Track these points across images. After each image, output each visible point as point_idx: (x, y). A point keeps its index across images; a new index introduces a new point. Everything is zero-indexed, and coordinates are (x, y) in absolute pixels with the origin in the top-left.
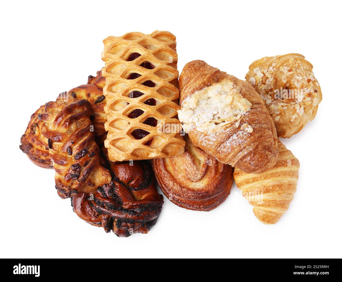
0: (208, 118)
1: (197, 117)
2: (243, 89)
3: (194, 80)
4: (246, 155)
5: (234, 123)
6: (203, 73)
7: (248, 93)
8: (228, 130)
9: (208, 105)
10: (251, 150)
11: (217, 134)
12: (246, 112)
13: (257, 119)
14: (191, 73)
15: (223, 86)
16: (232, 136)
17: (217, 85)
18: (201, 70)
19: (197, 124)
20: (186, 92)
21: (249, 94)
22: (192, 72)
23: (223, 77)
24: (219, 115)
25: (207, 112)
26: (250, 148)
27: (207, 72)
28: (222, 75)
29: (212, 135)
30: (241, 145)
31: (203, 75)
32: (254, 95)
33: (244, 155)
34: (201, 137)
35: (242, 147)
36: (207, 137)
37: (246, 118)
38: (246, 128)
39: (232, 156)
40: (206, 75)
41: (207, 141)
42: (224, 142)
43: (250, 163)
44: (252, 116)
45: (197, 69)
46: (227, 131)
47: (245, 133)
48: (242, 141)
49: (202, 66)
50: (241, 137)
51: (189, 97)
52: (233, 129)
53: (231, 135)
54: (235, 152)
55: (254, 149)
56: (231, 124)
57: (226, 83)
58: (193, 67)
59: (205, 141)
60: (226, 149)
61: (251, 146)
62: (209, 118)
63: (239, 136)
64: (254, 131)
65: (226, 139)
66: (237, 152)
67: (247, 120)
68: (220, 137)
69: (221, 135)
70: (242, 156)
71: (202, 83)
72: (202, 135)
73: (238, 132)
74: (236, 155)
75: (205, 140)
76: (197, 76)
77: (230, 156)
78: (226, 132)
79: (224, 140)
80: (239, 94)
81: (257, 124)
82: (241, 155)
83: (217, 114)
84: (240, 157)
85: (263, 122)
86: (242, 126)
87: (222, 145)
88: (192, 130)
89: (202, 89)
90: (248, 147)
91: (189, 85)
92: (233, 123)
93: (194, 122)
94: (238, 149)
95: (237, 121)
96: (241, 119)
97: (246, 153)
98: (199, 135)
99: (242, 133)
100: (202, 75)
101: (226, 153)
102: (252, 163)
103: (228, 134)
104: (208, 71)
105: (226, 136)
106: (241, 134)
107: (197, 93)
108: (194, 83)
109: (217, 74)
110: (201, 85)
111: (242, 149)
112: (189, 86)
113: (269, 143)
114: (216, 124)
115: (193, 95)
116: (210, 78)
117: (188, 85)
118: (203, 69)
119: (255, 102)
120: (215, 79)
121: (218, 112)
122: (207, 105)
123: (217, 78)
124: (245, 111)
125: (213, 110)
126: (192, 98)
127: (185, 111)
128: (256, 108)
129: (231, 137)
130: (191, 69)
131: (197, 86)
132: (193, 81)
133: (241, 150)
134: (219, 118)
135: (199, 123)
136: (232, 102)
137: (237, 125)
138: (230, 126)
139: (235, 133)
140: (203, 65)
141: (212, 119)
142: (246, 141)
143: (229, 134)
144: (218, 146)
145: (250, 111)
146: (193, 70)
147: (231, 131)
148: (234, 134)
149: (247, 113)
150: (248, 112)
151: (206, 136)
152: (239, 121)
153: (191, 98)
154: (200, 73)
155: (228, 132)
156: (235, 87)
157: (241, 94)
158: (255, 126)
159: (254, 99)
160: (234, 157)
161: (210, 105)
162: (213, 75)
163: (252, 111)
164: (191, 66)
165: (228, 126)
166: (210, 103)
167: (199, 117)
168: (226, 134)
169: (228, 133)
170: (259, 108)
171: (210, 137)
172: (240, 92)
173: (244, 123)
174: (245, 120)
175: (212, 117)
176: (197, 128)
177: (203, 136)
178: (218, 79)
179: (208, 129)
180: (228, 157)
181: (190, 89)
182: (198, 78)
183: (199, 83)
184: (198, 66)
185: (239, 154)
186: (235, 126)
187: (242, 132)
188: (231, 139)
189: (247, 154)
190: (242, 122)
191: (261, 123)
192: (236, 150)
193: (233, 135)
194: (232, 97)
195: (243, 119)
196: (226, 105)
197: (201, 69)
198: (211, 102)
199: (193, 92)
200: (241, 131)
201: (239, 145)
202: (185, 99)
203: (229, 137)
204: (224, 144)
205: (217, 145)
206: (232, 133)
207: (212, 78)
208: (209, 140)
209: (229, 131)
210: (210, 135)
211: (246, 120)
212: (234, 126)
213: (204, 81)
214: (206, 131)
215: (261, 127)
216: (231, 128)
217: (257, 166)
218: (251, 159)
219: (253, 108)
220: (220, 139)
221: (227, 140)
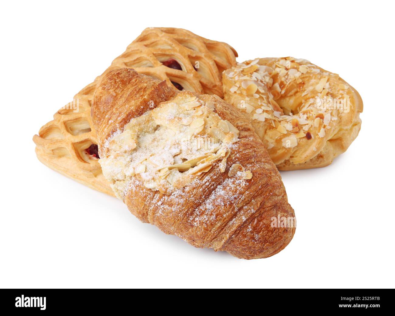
0: (164, 161)
1: (141, 163)
2: (218, 105)
3: (123, 99)
4: (245, 222)
5: (216, 165)
6: (139, 86)
7: (228, 112)
8: (207, 178)
9: (158, 142)
10: (253, 211)
11: (187, 189)
12: (233, 144)
13: (253, 155)
14: (116, 89)
15: (180, 105)
16: (214, 189)
17: (168, 104)
18: (134, 83)
19: (144, 175)
20: (111, 123)
21: (231, 113)
22: (118, 87)
23: (173, 94)
24: (183, 156)
25: (160, 152)
26: (250, 209)
27: (145, 85)
28: (171, 91)
29: (178, 192)
30: (234, 205)
31: (140, 89)
32: (237, 116)
33: (241, 222)
34: (154, 201)
35: (236, 210)
36: (166, 198)
37: (236, 154)
38: (238, 173)
39: (219, 227)
40: (145, 89)
41: (166, 207)
42: (200, 204)
43: (253, 238)
44: (245, 150)
45: (126, 81)
46: (205, 180)
47: (237, 182)
48: (236, 196)
49: (134, 76)
50: (233, 189)
51: (119, 131)
52: (215, 177)
53: (212, 187)
54: (224, 220)
55: (258, 210)
56: (211, 167)
57: (182, 99)
58: (118, 78)
59: (162, 207)
60: (205, 217)
61: (252, 204)
62: (166, 163)
63: (228, 188)
64: (253, 175)
65: (203, 196)
66: (227, 219)
67: (238, 158)
68: (192, 194)
69: (195, 191)
70: (237, 225)
71: (141, 103)
72: (155, 197)
73: (224, 181)
74: (226, 225)
75: (161, 204)
76: (129, 93)
77: (214, 228)
78: (204, 182)
79: (200, 198)
80: (214, 114)
81: (255, 164)
82: (235, 223)
83: (179, 154)
84: (234, 228)
85: (263, 160)
86: (231, 169)
87: (196, 210)
88: (134, 189)
89: (142, 114)
90: (246, 207)
91: (117, 109)
92: (214, 164)
93: (137, 173)
94: (229, 212)
95: (220, 160)
96: (228, 156)
97: (244, 219)
98: (149, 196)
99: (233, 183)
100: (137, 90)
101: (207, 225)
102: (257, 236)
103: (207, 186)
104: (146, 83)
105: (204, 191)
106: (230, 184)
107: (133, 121)
108: (125, 105)
109: (163, 87)
110: (139, 107)
111: (237, 212)
112: (117, 112)
113: (280, 197)
114: (182, 171)
115: (126, 126)
116: (154, 93)
117: (114, 109)
118: (138, 81)
119: (242, 127)
120: (162, 97)
121: (181, 151)
122: (156, 142)
123: (164, 95)
124: (231, 143)
125: (170, 148)
126: (124, 132)
127: (115, 158)
128: (246, 137)
129: (213, 192)
130: (115, 82)
131: (133, 109)
132: (123, 101)
133: (235, 215)
134: (185, 160)
135: (147, 173)
136: (205, 128)
137: (222, 167)
138: (210, 172)
139: (219, 184)
140: (135, 74)
141: (172, 163)
142: (243, 197)
143: (210, 186)
144: (189, 212)
145: (239, 141)
146: (119, 82)
147: (212, 181)
148: (219, 187)
149: (236, 146)
150: (236, 143)
151: (163, 197)
152: (224, 160)
153: (122, 132)
154: (133, 87)
155: (206, 182)
156: (203, 104)
157: (217, 114)
158: (252, 167)
159: (239, 122)
160: (222, 229)
161: (161, 141)
162: (157, 89)
163: (243, 141)
164: (114, 77)
165: (207, 171)
166: (160, 137)
167: (145, 162)
168: (204, 187)
169: (207, 184)
170: (250, 136)
171: (173, 197)
172: (215, 111)
173: (234, 163)
174: (233, 158)
175: (172, 160)
176: (145, 183)
177: (158, 198)
178: (166, 96)
179: (168, 182)
180: (210, 231)
181: (119, 116)
182: (131, 96)
183: (136, 103)
184: (127, 76)
185: (231, 223)
186: (218, 169)
187: (232, 180)
188: (213, 197)
189: (247, 220)
190: (230, 161)
191: (260, 161)
192: (225, 216)
193: (216, 187)
194: (202, 119)
195: (230, 156)
196: (194, 136)
197: (133, 80)
198: (162, 135)
199: (126, 121)
200: (230, 179)
201: (231, 204)
202: (112, 136)
203: (210, 193)
204: (201, 207)
205: (187, 212)
206: (213, 185)
207: (157, 94)
208: (171, 205)
209: (208, 180)
210: (173, 194)
211: (235, 158)
212: (217, 171)
213: (145, 98)
214: (163, 186)
215: (263, 168)
216: (212, 174)
217: (266, 241)
218: (254, 228)
219: (241, 136)
220: (193, 198)
221: (206, 199)
